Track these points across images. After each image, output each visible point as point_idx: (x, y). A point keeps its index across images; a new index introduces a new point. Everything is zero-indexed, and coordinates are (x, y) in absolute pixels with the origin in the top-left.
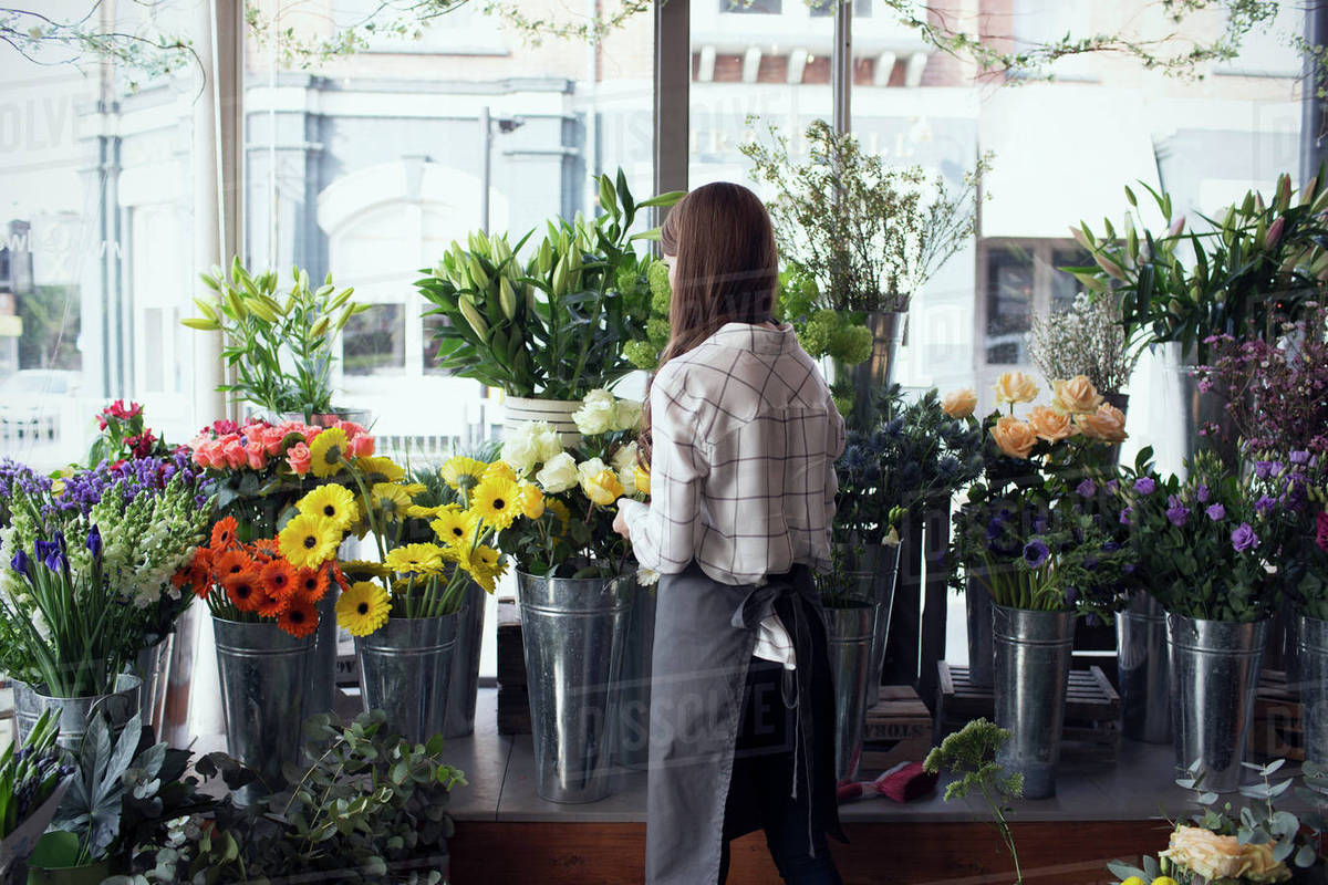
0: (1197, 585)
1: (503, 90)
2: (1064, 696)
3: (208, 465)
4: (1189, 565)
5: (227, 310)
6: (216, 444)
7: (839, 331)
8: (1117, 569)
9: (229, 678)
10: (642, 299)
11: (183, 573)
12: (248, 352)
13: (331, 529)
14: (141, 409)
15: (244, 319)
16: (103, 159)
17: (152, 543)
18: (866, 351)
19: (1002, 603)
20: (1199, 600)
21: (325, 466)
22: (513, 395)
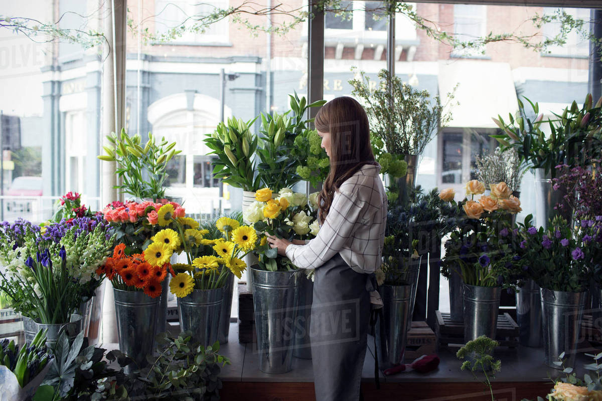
0: (555, 276)
1: (230, 62)
2: (496, 326)
3: (111, 221)
4: (552, 266)
5: (118, 152)
6: (115, 211)
7: (393, 162)
8: (520, 268)
9: (121, 316)
10: (305, 148)
11: (101, 268)
12: (128, 171)
13: (168, 249)
14: (80, 196)
15: (126, 156)
16: (53, 90)
17: (88, 255)
18: (405, 172)
19: (468, 283)
20: (556, 282)
21: (164, 221)
22: (246, 191)
